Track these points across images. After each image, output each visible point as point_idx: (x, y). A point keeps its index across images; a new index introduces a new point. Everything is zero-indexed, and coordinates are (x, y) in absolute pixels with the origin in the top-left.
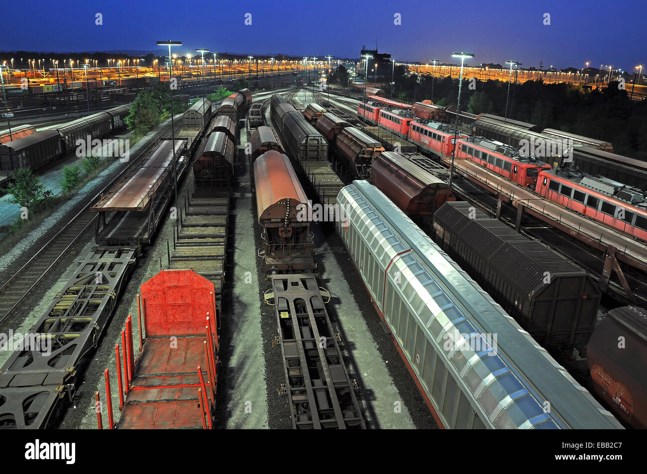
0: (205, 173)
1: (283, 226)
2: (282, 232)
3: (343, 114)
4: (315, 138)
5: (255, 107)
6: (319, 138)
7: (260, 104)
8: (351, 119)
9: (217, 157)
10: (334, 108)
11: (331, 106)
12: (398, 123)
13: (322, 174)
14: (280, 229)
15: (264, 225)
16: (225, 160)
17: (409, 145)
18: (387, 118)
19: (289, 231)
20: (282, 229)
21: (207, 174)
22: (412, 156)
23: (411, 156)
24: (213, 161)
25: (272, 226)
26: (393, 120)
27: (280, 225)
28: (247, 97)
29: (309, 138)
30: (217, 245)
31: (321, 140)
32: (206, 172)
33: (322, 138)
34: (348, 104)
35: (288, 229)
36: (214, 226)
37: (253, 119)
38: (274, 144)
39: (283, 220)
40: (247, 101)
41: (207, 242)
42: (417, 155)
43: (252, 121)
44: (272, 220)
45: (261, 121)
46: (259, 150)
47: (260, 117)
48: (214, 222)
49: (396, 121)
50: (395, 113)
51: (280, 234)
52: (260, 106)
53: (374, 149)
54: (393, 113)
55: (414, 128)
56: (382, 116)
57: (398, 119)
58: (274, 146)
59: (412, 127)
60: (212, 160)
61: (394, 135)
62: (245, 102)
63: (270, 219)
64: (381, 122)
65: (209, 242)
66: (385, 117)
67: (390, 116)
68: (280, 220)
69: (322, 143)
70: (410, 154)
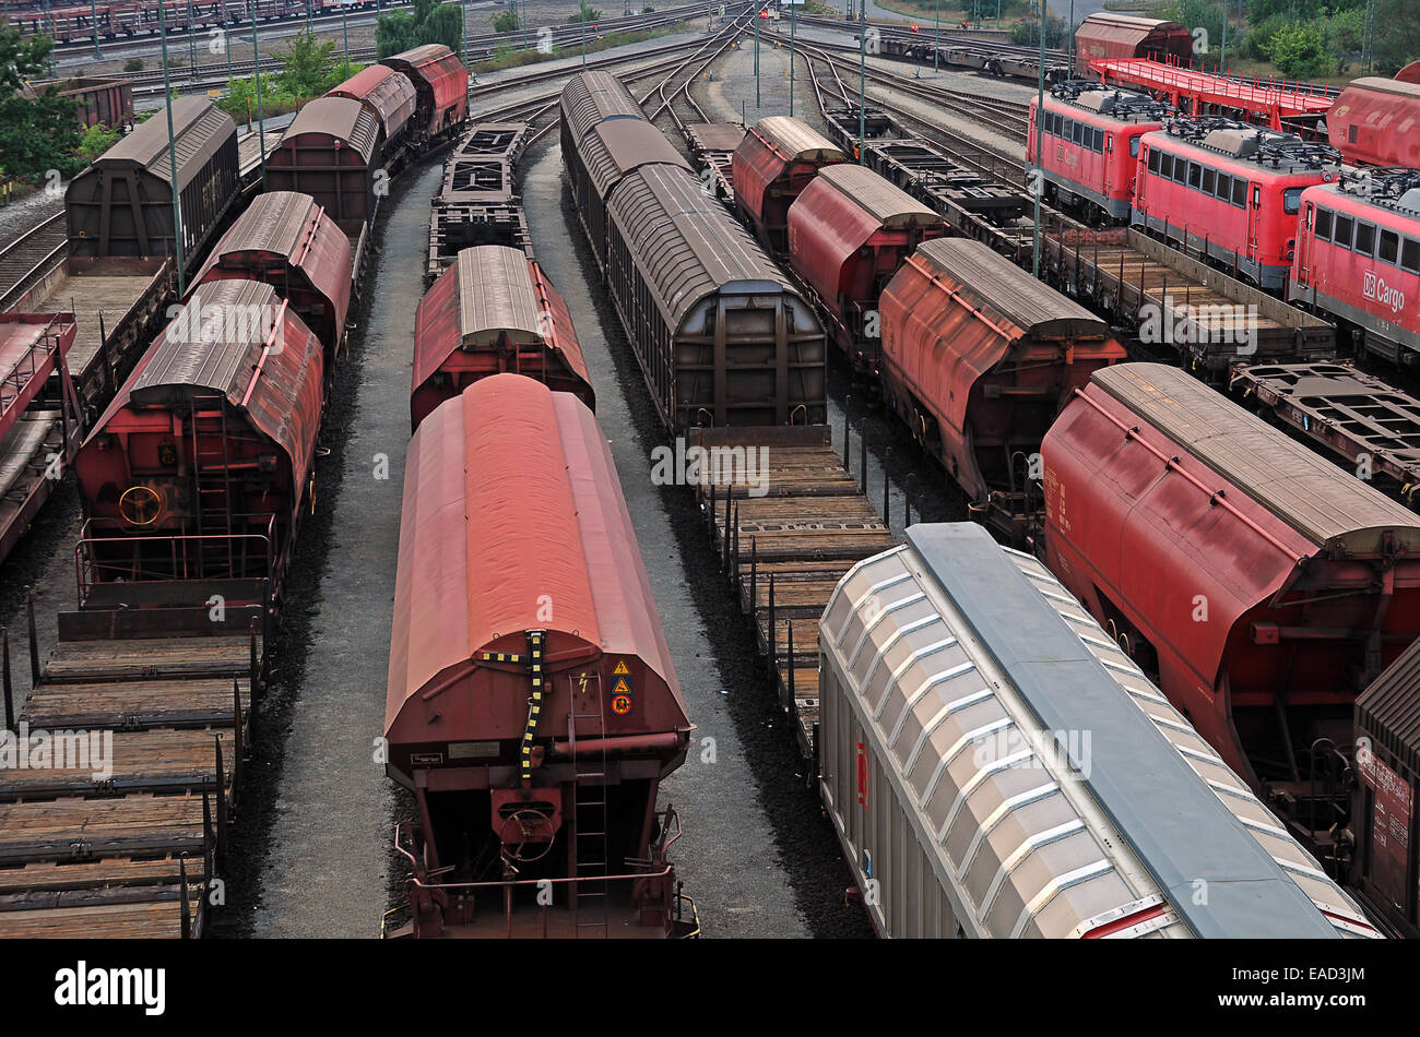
0: (140, 503)
1: (515, 781)
2: (505, 812)
3: (945, 169)
4: (758, 303)
5: (481, 142)
6: (778, 304)
7: (509, 127)
8: (987, 193)
9: (202, 414)
10: (903, 135)
11: (888, 124)
12: (1239, 199)
13: (790, 495)
14: (499, 799)
15: (411, 776)
16: (251, 430)
17: (1289, 324)
18: (1180, 177)
19: (547, 808)
20: (509, 797)
21: (151, 507)
22: (1302, 381)
23: (1292, 380)
24: (187, 436)
25: (454, 781)
26: (1208, 187)
27: (498, 773)
28: (437, 92)
29: (723, 305)
30: (154, 899)
31: (788, 311)
32: (147, 494)
33: (793, 304)
34: (992, 112)
35: (541, 795)
36: (158, 790)
37: (463, 207)
38: (527, 342)
39: (511, 750)
40: (439, 112)
41: (101, 885)
42: (1330, 373)
43: (455, 217)
44: (455, 752)
45: (502, 216)
46: (448, 375)
47: (503, 195)
48: (160, 769)
49: (1223, 193)
50: (1220, 151)
51: (497, 824)
52: (507, 138)
53: (1064, 351)
54: (1209, 148)
55: (1323, 225)
56: (1153, 166)
57: (1239, 183)
58: (525, 349)
59: (1312, 220)
60: (178, 432)
61: (1210, 271)
62: (430, 116)
63: (441, 747)
64: (1149, 200)
65: (114, 884)
66: (1166, 172)
67: (1196, 167)
68: (494, 750)
69: (791, 330)
70: (1290, 368)
